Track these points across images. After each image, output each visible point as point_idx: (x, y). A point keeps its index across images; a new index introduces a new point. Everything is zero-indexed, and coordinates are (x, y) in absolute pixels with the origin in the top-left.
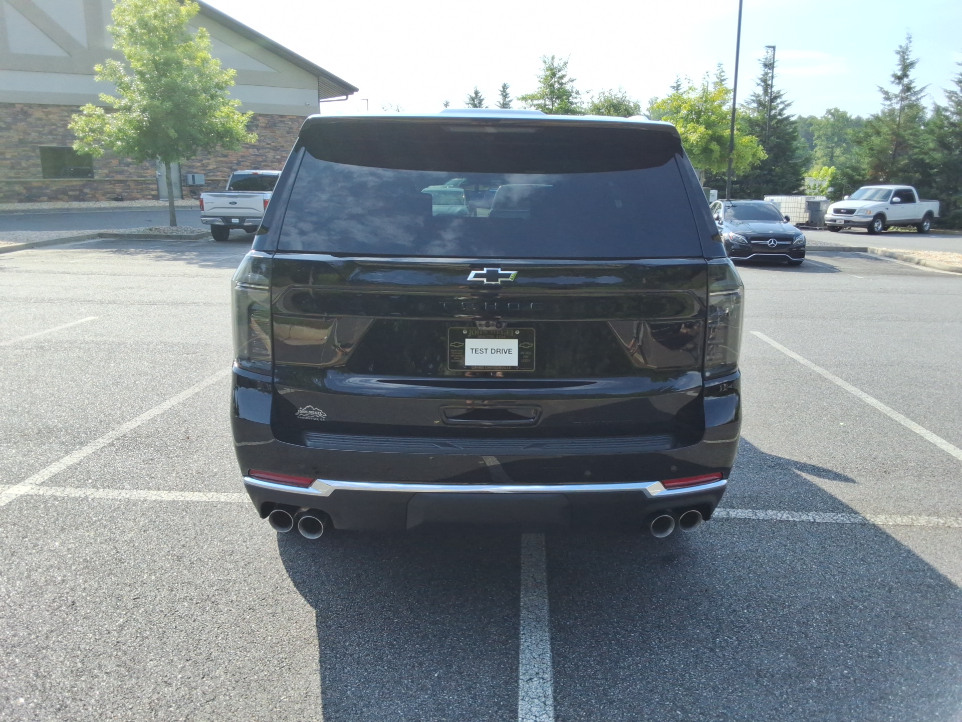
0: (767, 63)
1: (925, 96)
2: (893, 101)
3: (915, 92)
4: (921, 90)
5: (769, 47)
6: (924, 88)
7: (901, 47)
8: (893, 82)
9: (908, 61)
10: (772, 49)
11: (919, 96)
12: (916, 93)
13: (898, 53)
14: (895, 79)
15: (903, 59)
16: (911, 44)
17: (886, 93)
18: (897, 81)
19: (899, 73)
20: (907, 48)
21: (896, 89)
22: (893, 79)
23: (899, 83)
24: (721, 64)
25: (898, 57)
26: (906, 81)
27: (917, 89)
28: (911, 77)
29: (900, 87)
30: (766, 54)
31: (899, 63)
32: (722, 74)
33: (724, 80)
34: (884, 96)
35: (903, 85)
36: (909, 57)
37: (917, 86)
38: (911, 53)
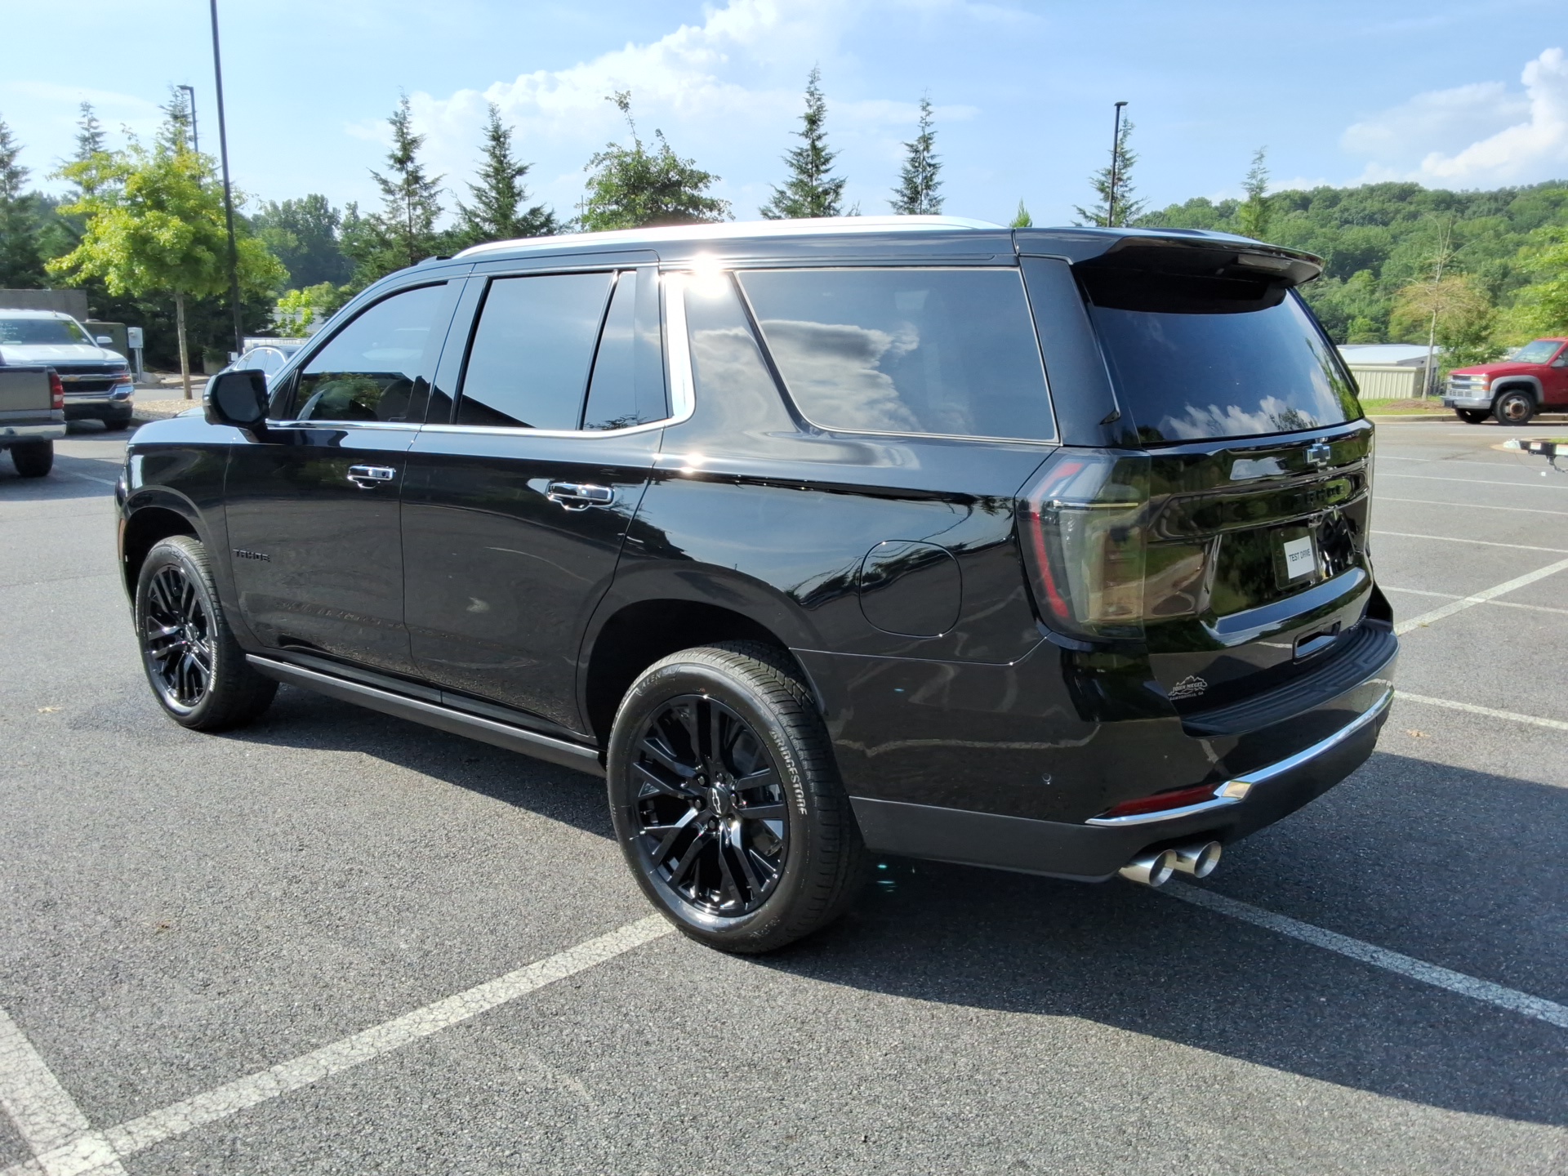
0: (178, 113)
1: (441, 191)
2: (398, 196)
3: (425, 185)
4: (434, 183)
5: (183, 88)
6: (438, 179)
7: (396, 114)
8: (392, 167)
9: (409, 137)
10: (188, 92)
11: (433, 192)
12: (426, 187)
13: (394, 123)
14: (395, 162)
15: (402, 134)
16: (410, 112)
17: (384, 182)
18: (398, 166)
19: (399, 154)
20: (405, 118)
21: (397, 178)
22: (391, 162)
23: (401, 170)
24: (89, 107)
25: (393, 129)
26: (410, 166)
27: (428, 180)
28: (418, 162)
29: (404, 175)
30: (173, 99)
31: (395, 138)
32: (94, 124)
33: (99, 135)
34: (382, 186)
35: (407, 173)
36: (410, 131)
37: (428, 175)
38: (411, 125)
